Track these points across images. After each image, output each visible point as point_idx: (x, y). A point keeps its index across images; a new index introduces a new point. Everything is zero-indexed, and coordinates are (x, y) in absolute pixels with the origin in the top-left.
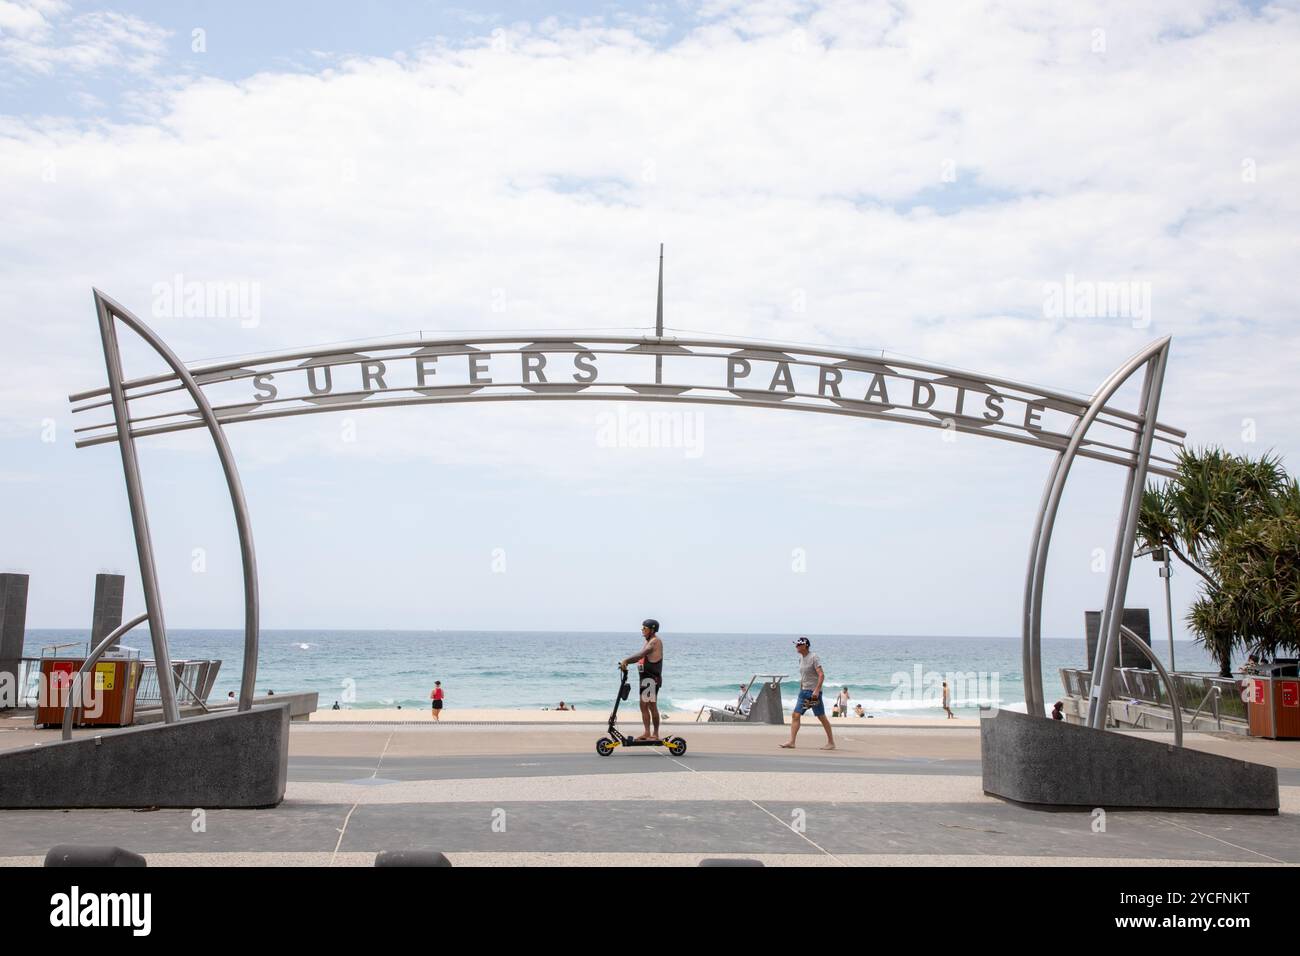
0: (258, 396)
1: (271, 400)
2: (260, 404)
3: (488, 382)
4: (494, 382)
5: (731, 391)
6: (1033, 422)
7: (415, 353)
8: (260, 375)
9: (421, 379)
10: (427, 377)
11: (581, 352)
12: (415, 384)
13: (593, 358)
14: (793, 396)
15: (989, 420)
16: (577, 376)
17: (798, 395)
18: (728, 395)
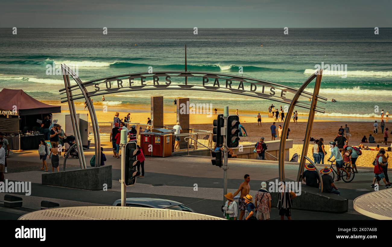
0: (96, 90)
1: (98, 90)
2: (96, 92)
3: (145, 85)
4: (147, 85)
5: (204, 87)
6: (283, 96)
7: (129, 78)
8: (96, 84)
9: (130, 85)
10: (132, 84)
11: (167, 76)
12: (129, 86)
13: (170, 78)
14: (219, 88)
15: (271, 95)
16: (166, 83)
17: (221, 88)
18: (203, 88)
